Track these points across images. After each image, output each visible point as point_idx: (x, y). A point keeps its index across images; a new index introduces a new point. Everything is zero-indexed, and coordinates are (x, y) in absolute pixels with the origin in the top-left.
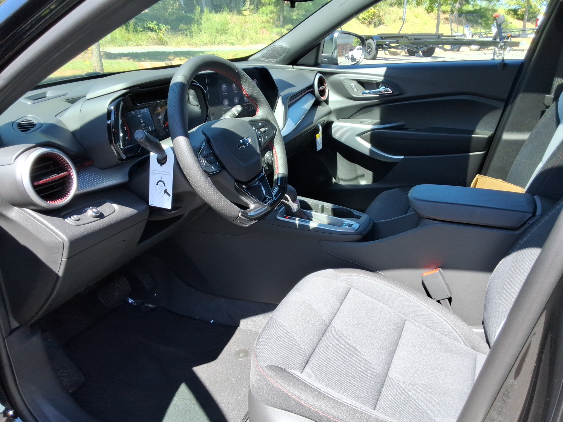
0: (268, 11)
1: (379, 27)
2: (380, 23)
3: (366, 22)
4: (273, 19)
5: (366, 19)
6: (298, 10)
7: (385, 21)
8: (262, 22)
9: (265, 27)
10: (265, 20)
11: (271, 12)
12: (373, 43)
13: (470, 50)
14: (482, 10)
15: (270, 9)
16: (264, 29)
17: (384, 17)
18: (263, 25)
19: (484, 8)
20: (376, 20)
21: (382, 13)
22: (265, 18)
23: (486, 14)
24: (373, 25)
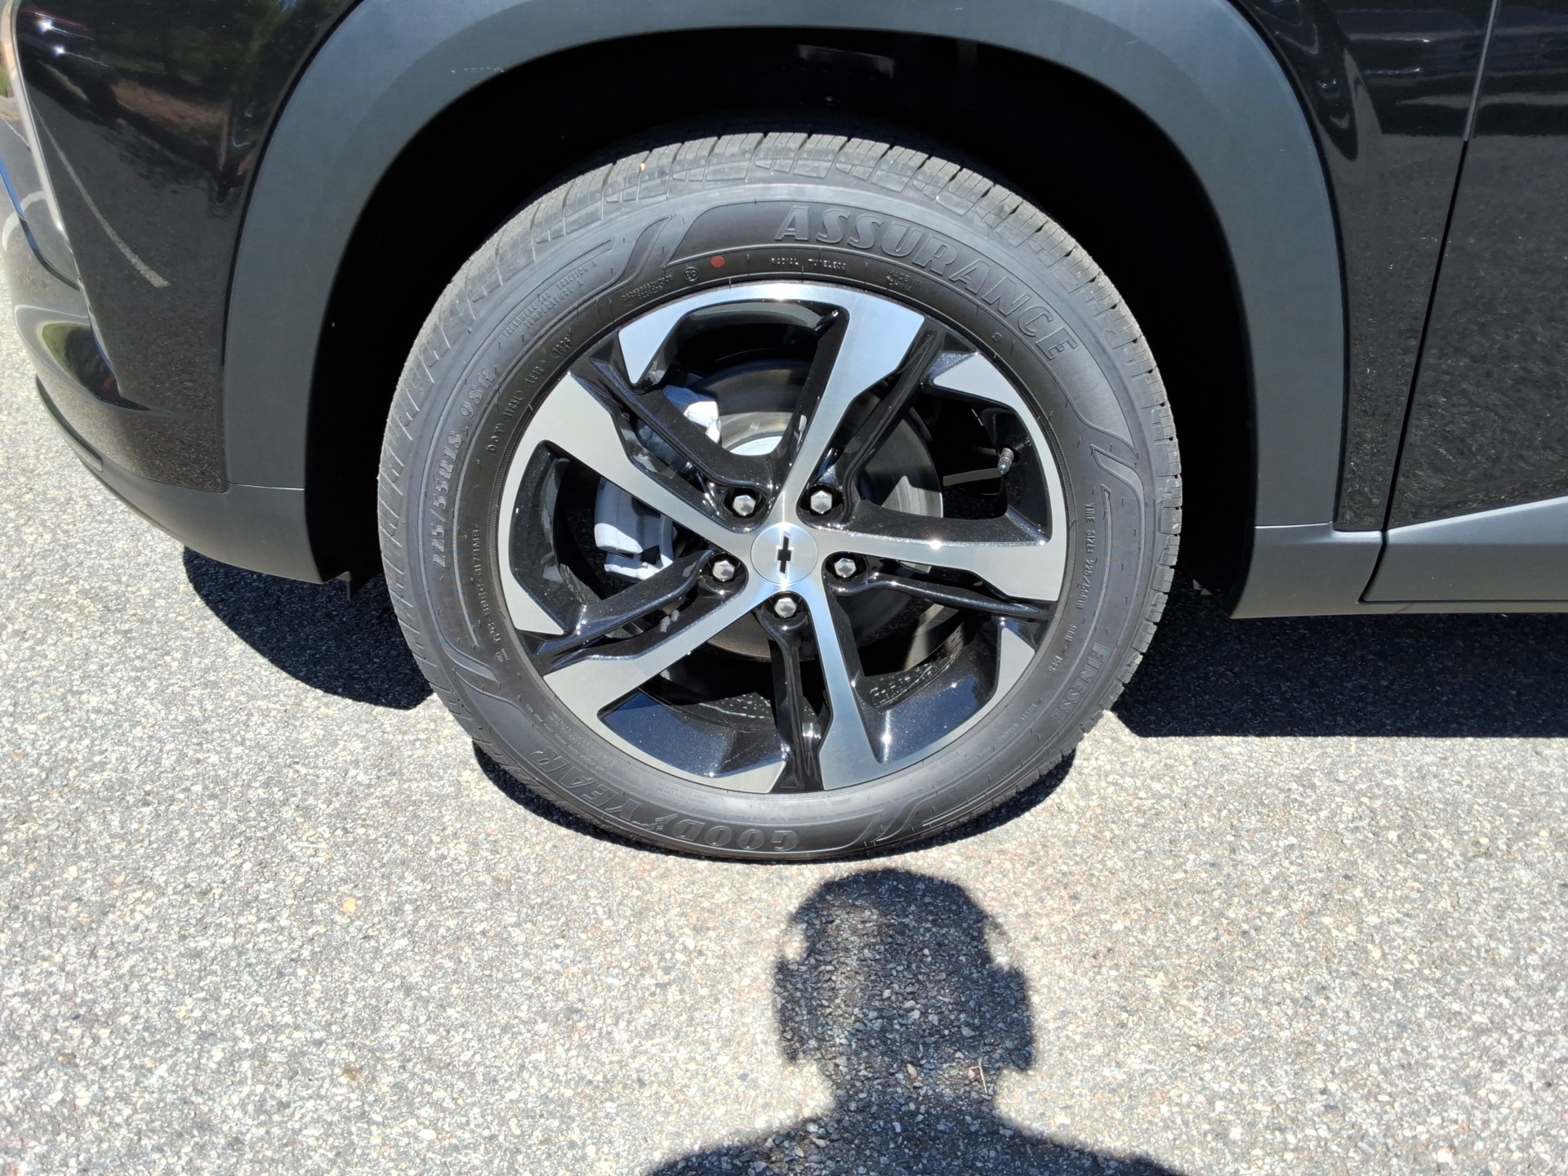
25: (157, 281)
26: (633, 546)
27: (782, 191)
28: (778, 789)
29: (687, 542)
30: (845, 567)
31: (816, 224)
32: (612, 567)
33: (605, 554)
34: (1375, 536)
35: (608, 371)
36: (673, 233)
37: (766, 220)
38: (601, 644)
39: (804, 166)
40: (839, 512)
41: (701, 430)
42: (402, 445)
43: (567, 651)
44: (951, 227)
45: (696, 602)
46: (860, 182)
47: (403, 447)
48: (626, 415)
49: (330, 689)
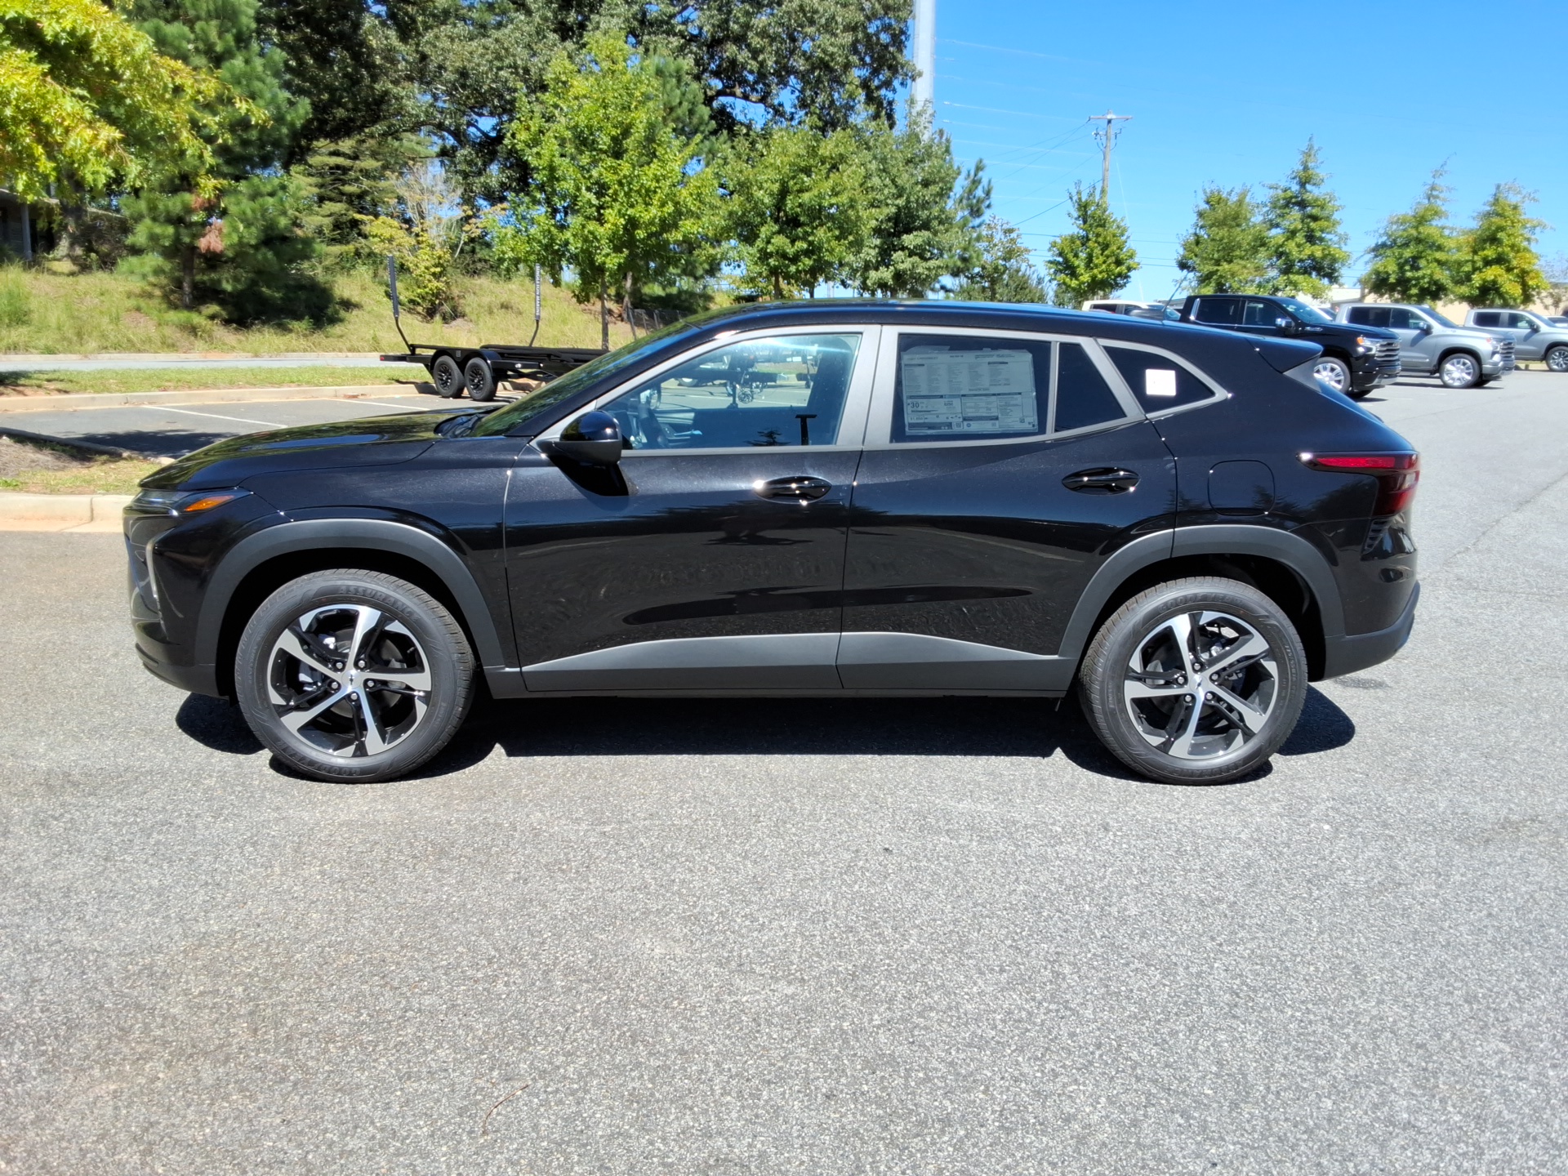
0: (147, 269)
1: (454, 323)
2: (455, 314)
3: (420, 309)
4: (162, 287)
5: (419, 304)
6: (235, 268)
7: (467, 310)
8: (129, 295)
9: (138, 309)
10: (138, 291)
11: (158, 271)
12: (485, 366)
13: (680, 385)
14: (684, 297)
15: (154, 263)
16: (137, 315)
17: (462, 301)
18: (132, 303)
19: (686, 292)
20: (446, 308)
21: (455, 292)
22: (136, 285)
23: (692, 304)
24: (438, 318)
25: (180, 616)
26: (309, 680)
27: (339, 583)
28: (354, 756)
29: (325, 678)
30: (371, 684)
31: (348, 591)
32: (306, 688)
33: (304, 684)
34: (518, 669)
35: (297, 629)
36: (312, 593)
37: (335, 590)
38: (298, 708)
39: (346, 576)
40: (368, 667)
41: (327, 645)
42: (242, 650)
43: (285, 710)
44: (384, 590)
45: (327, 694)
46: (361, 580)
47: (243, 651)
48: (303, 642)
49: (223, 750)
